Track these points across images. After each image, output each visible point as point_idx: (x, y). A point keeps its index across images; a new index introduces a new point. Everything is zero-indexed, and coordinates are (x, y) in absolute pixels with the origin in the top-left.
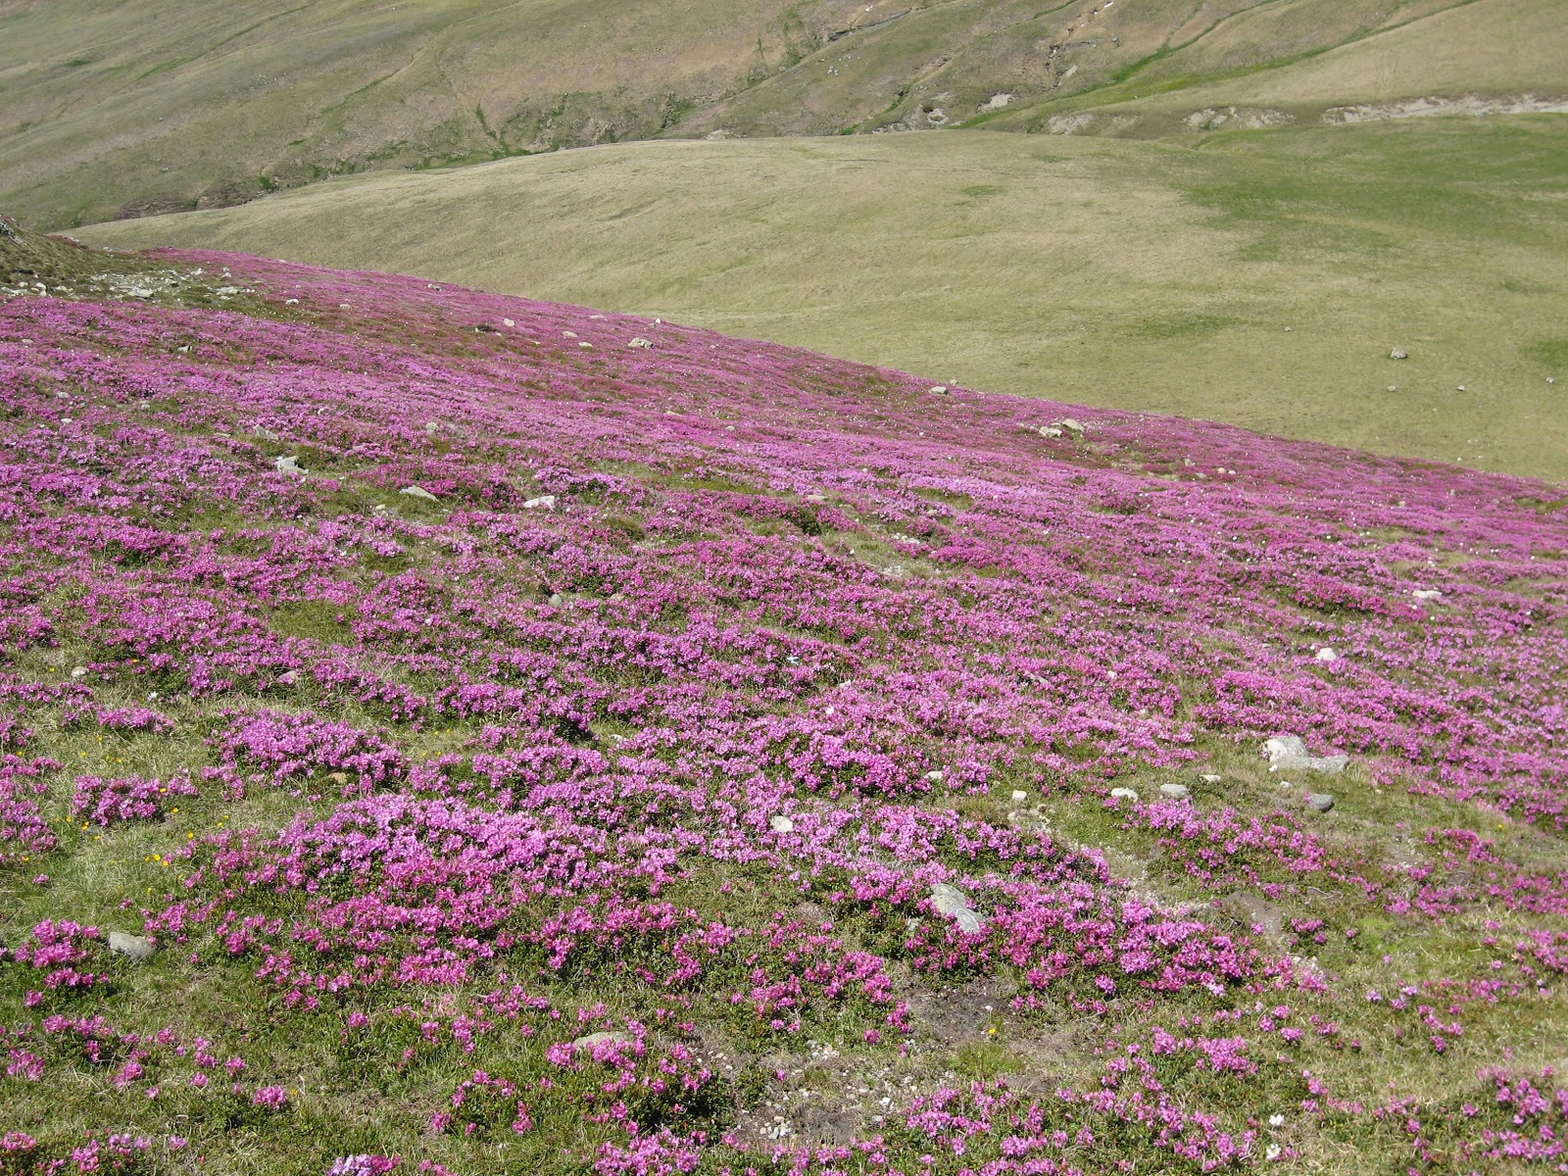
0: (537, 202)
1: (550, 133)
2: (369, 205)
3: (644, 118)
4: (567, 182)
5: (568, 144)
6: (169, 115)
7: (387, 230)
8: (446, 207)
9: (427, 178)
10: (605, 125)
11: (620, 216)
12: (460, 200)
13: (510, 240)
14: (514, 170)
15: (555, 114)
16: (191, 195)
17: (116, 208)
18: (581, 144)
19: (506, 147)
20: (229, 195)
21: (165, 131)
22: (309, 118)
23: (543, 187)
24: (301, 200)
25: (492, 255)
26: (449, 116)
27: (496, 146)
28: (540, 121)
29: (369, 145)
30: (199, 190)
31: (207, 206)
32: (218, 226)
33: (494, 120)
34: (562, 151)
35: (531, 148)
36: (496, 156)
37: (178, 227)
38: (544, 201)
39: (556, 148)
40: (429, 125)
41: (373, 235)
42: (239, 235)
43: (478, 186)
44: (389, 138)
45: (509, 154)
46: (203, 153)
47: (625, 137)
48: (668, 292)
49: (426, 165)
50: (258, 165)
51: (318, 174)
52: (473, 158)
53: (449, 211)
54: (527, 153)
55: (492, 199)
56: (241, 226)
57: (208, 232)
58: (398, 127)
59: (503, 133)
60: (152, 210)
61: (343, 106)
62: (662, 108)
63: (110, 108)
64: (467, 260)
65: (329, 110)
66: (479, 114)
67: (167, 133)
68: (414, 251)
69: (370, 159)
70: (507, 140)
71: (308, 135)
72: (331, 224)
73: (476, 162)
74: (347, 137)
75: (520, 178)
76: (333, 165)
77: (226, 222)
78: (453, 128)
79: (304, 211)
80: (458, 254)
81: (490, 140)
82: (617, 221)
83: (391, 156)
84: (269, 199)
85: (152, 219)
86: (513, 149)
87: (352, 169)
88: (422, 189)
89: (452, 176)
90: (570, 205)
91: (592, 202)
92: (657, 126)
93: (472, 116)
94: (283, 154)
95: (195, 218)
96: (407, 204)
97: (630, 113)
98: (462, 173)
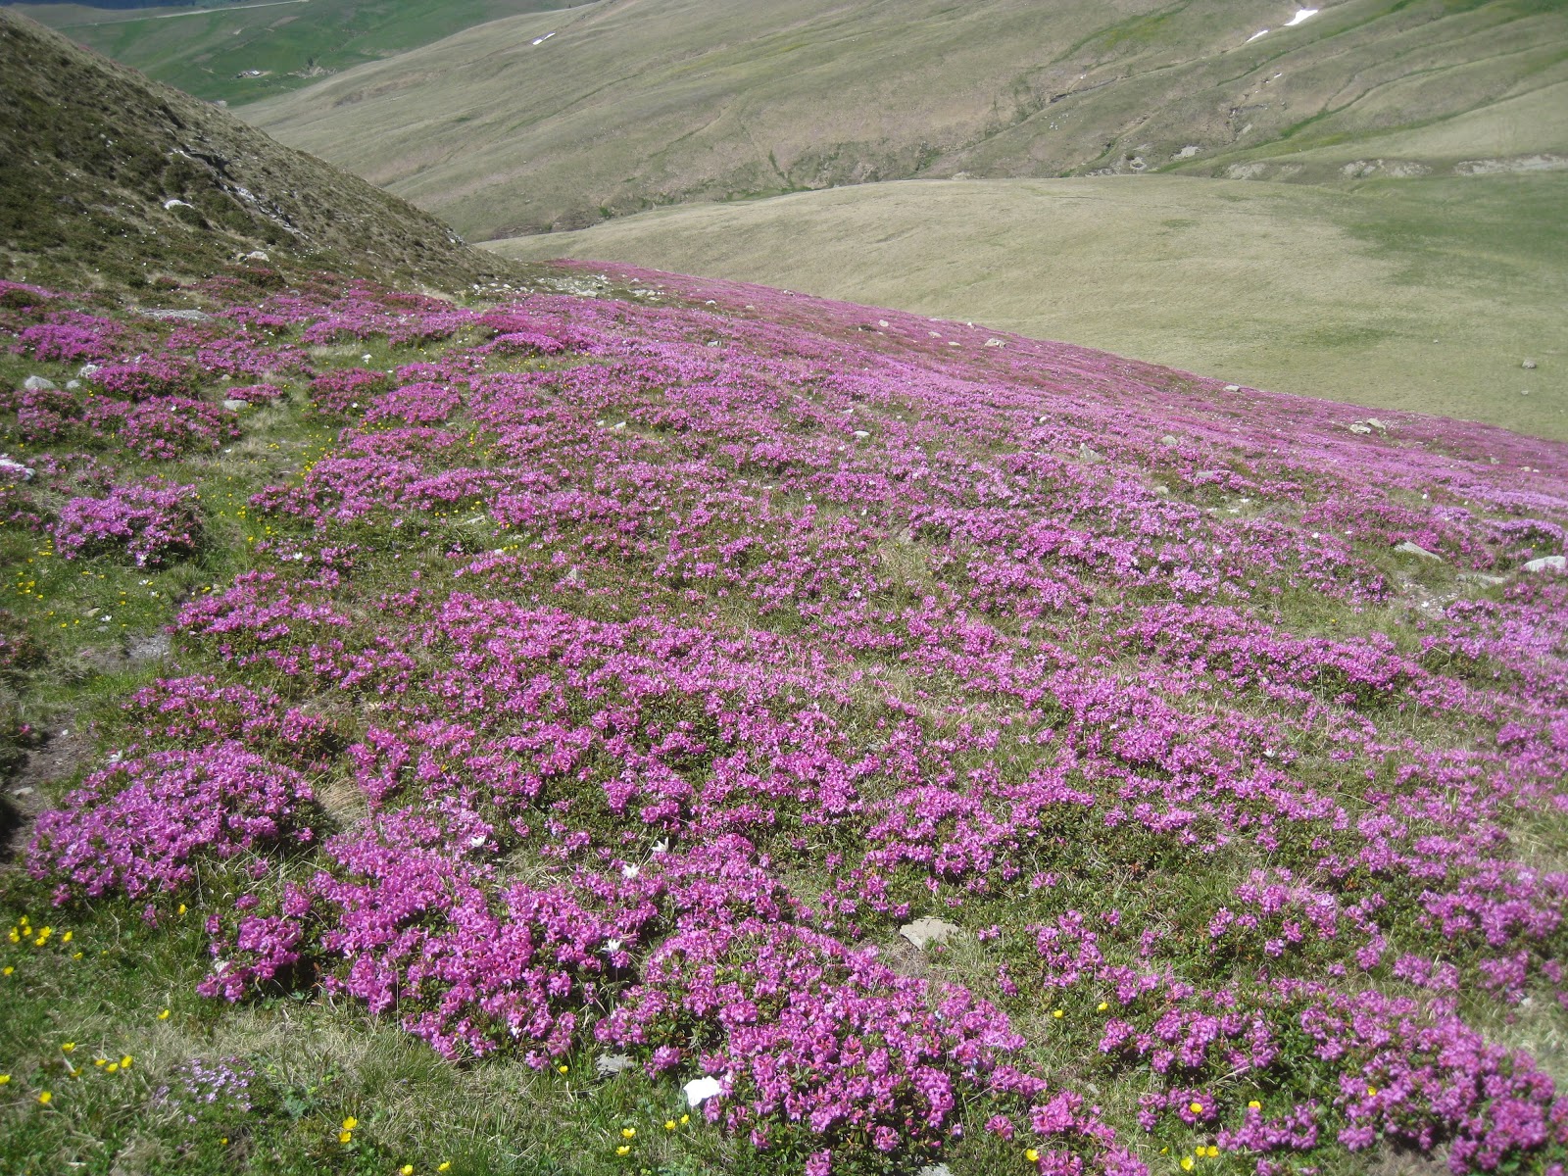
0: (819, 228)
1: (827, 174)
2: (686, 229)
3: (902, 163)
4: (844, 212)
5: (841, 183)
6: (530, 159)
7: (700, 249)
8: (747, 231)
9: (731, 209)
10: (870, 168)
11: (886, 240)
12: (757, 226)
13: (798, 257)
14: (798, 202)
15: (831, 159)
16: (547, 221)
17: (490, 231)
18: (851, 182)
19: (792, 184)
20: (576, 220)
21: (527, 171)
22: (639, 162)
23: (825, 215)
24: (633, 225)
25: (783, 270)
26: (748, 160)
27: (784, 184)
28: (819, 164)
29: (684, 182)
30: (553, 216)
31: (559, 229)
32: (568, 245)
33: (783, 163)
34: (837, 188)
35: (812, 185)
36: (784, 192)
37: (537, 246)
38: (825, 227)
39: (831, 186)
40: (731, 167)
41: (690, 252)
42: (585, 251)
43: (772, 215)
44: (701, 177)
45: (794, 190)
46: (557, 188)
47: (886, 177)
48: (925, 301)
49: (729, 198)
50: (599, 198)
51: (645, 205)
52: (766, 193)
53: (750, 233)
54: (809, 189)
55: (783, 225)
56: (584, 246)
57: (561, 249)
58: (708, 168)
59: (790, 173)
60: (517, 233)
61: (665, 153)
62: (917, 154)
63: (487, 153)
64: (763, 273)
65: (655, 155)
66: (772, 158)
67: (529, 173)
68: (722, 265)
69: (685, 193)
70: (793, 179)
71: (637, 174)
72: (657, 243)
73: (769, 196)
74: (668, 176)
75: (805, 209)
76: (657, 198)
77: (575, 242)
78: (751, 170)
79: (636, 233)
80: (757, 269)
81: (780, 179)
82: (882, 244)
83: (701, 191)
84: (607, 224)
85: (517, 239)
86: (798, 186)
87: (671, 201)
88: (727, 217)
89: (751, 207)
90: (845, 231)
91: (862, 228)
92: (912, 169)
93: (766, 160)
94: (617, 189)
95: (551, 239)
96: (716, 228)
97: (891, 158)
98: (759, 205)
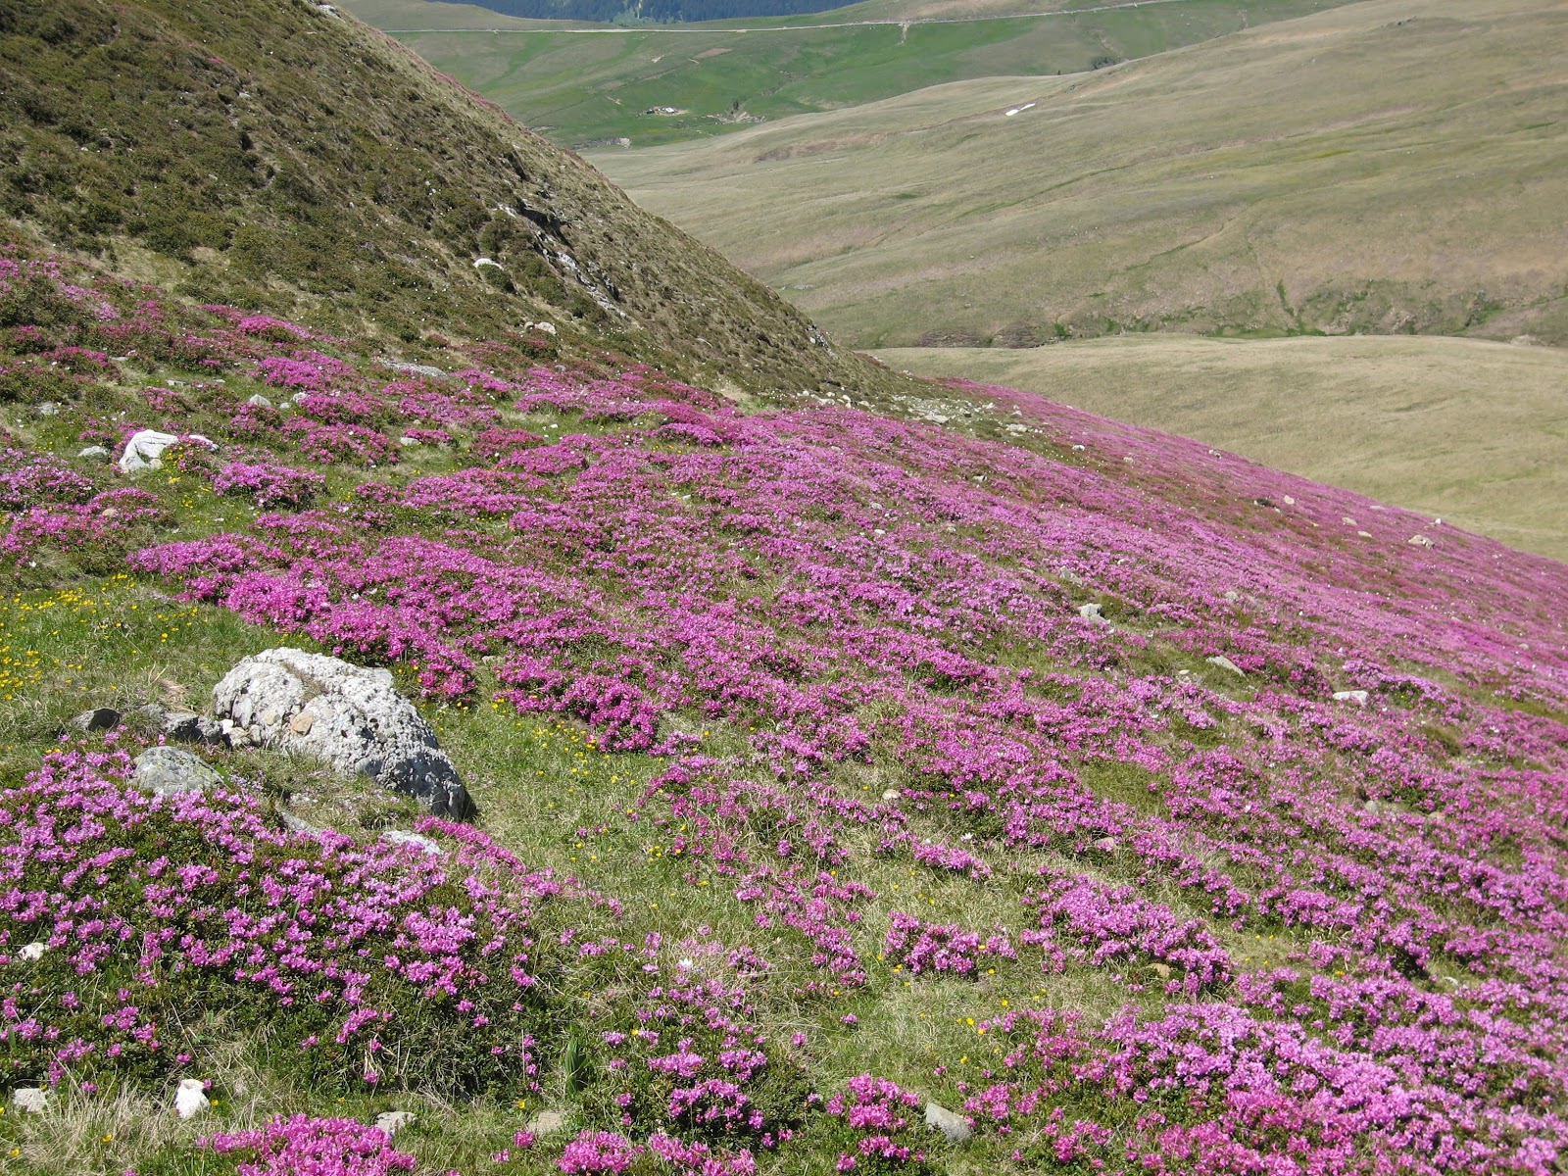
0: (1324, 384)
1: (1348, 317)
2: (1156, 365)
3: (1448, 314)
4: (1359, 368)
5: (1365, 330)
6: (981, 254)
7: (1169, 391)
8: (1233, 376)
9: (1218, 346)
10: (1406, 316)
11: (1409, 409)
12: (1248, 371)
13: (1290, 418)
14: (1306, 349)
15: (1357, 299)
16: (987, 333)
17: (916, 336)
18: (1378, 331)
19: (1301, 325)
20: (1024, 337)
21: (973, 269)
22: (1112, 273)
23: (1333, 370)
24: (1092, 351)
25: (1270, 430)
26: (1249, 287)
27: (1291, 323)
28: (1340, 304)
29: (1165, 306)
30: (996, 328)
31: (1001, 345)
32: (1008, 365)
33: (1294, 297)
34: (1358, 337)
35: (1327, 329)
36: (1290, 333)
37: (970, 361)
38: (1332, 383)
39: (1352, 333)
40: (1227, 294)
41: (1156, 394)
42: (1025, 376)
43: (1268, 361)
44: (1187, 302)
45: (1303, 332)
46: (1006, 294)
47: (1425, 331)
48: (1447, 493)
49: (1219, 333)
50: (1057, 312)
51: (1112, 328)
52: (1267, 332)
53: (1235, 380)
54: (1322, 334)
55: (1280, 375)
56: (1027, 368)
57: (997, 369)
58: (1197, 292)
59: (1301, 310)
60: (949, 342)
61: (1147, 266)
62: (1469, 306)
63: (930, 241)
64: (1244, 431)
65: (1134, 267)
66: (1280, 289)
67: (976, 271)
68: (1194, 415)
69: (1164, 320)
70: (1304, 319)
71: (1109, 289)
72: (1116, 378)
73: (1269, 337)
74: (1146, 296)
75: (1311, 357)
76: (1127, 322)
77: (1016, 363)
78: (1252, 301)
79: (1093, 362)
80: (1236, 425)
81: (1287, 317)
82: (1403, 414)
83: (1185, 320)
84: (1061, 345)
85: (946, 350)
86: (1308, 328)
87: (1146, 328)
88: (1211, 356)
89: (1243, 347)
90: (1358, 391)
91: (1380, 392)
92: (1461, 325)
93: (1273, 292)
94: (1080, 305)
95: (987, 354)
96: (1194, 368)
97: (1434, 307)
98: (1253, 345)
